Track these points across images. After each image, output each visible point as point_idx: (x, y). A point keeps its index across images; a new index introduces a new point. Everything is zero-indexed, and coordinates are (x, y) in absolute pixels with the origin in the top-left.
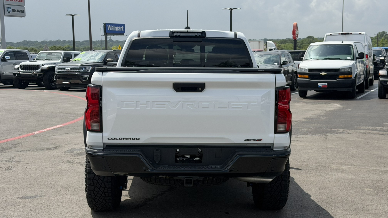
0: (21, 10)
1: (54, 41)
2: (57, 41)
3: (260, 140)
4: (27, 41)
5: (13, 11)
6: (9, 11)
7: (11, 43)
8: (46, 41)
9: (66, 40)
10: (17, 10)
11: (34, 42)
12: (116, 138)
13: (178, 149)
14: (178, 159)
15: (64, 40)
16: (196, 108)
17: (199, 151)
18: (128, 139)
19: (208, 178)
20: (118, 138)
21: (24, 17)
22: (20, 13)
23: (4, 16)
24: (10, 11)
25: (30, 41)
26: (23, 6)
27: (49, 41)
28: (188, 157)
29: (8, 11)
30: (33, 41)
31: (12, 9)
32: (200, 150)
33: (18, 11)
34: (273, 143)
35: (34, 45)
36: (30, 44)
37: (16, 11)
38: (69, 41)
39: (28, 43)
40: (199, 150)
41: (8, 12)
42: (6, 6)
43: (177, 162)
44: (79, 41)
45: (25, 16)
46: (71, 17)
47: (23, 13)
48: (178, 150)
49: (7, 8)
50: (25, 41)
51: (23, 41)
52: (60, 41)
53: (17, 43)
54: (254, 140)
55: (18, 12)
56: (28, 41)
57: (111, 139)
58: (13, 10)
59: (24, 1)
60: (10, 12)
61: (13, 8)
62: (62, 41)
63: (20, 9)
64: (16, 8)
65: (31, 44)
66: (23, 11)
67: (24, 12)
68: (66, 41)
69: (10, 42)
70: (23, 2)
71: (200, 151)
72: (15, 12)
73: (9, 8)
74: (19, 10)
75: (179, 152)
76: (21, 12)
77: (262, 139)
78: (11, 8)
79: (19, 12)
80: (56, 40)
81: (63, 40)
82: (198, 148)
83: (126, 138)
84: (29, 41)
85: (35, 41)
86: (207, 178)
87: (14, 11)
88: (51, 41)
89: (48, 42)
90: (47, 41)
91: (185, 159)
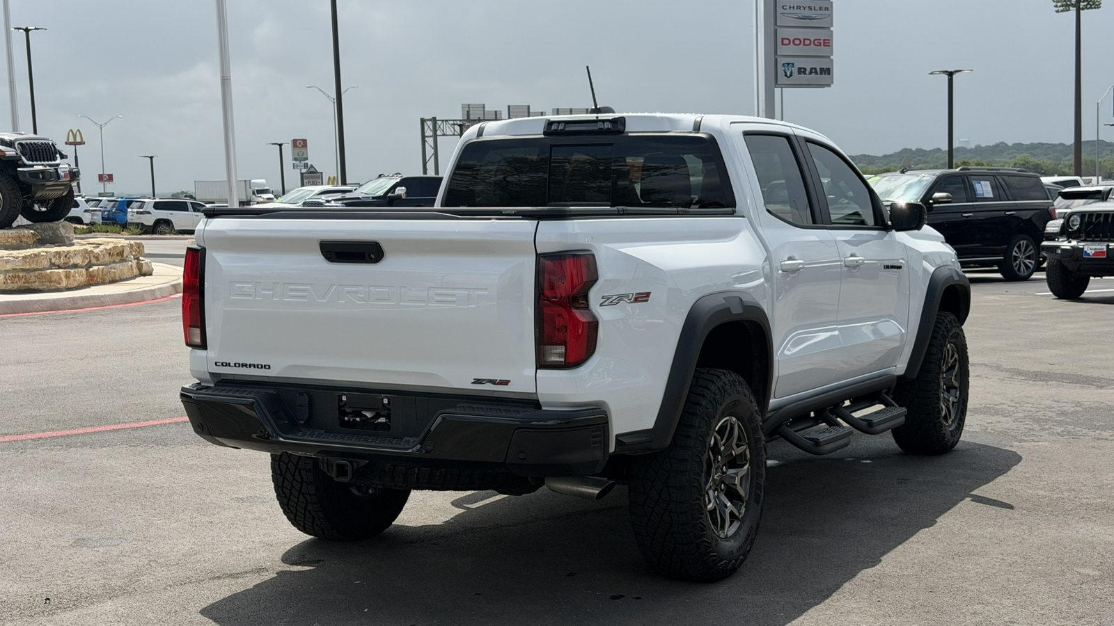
0: (821, 69)
1: (990, 146)
2: (997, 146)
3: (506, 383)
4: (911, 149)
5: (799, 73)
6: (788, 74)
7: (869, 156)
8: (965, 147)
9: (1024, 143)
10: (812, 69)
11: (930, 151)
12: (229, 364)
13: (344, 395)
14: (346, 419)
15: (1017, 142)
16: (364, 301)
17: (384, 402)
18: (250, 366)
19: (419, 470)
20: (232, 364)
21: (829, 86)
22: (819, 76)
23: (775, 87)
24: (791, 73)
25: (919, 151)
26: (829, 57)
27: (973, 147)
28: (366, 416)
29: (785, 72)
30: (928, 149)
31: (797, 66)
32: (387, 400)
33: (813, 71)
34: (535, 391)
35: (929, 159)
36: (918, 158)
37: (807, 72)
38: (1032, 144)
39: (913, 155)
40: (384, 400)
41: (786, 75)
42: (781, 61)
43: (344, 424)
44: (1061, 144)
45: (832, 83)
46: (946, 77)
47: (826, 76)
48: (344, 398)
49: (784, 64)
50: (905, 151)
51: (902, 150)
52: (1006, 145)
53: (885, 156)
54: (493, 382)
55: (813, 74)
56: (914, 149)
57: (220, 364)
58: (799, 69)
59: (830, 44)
60: (791, 75)
61: (800, 63)
62: (1010, 145)
63: (818, 64)
64: (808, 64)
65: (920, 158)
66: (827, 71)
67: (829, 74)
68: (1021, 144)
69: (867, 154)
70: (829, 46)
71: (386, 402)
72: (805, 73)
73: (788, 64)
74: (815, 69)
75: (346, 403)
76: (821, 74)
77: (509, 381)
78: (793, 64)
79: (816, 73)
80: (994, 144)
81: (1014, 143)
82: (383, 395)
83: (247, 365)
84: (917, 149)
85: (934, 150)
86: (416, 469)
87: (802, 71)
88: (979, 146)
89: (971, 149)
90: (969, 148)
91: (358, 419)
